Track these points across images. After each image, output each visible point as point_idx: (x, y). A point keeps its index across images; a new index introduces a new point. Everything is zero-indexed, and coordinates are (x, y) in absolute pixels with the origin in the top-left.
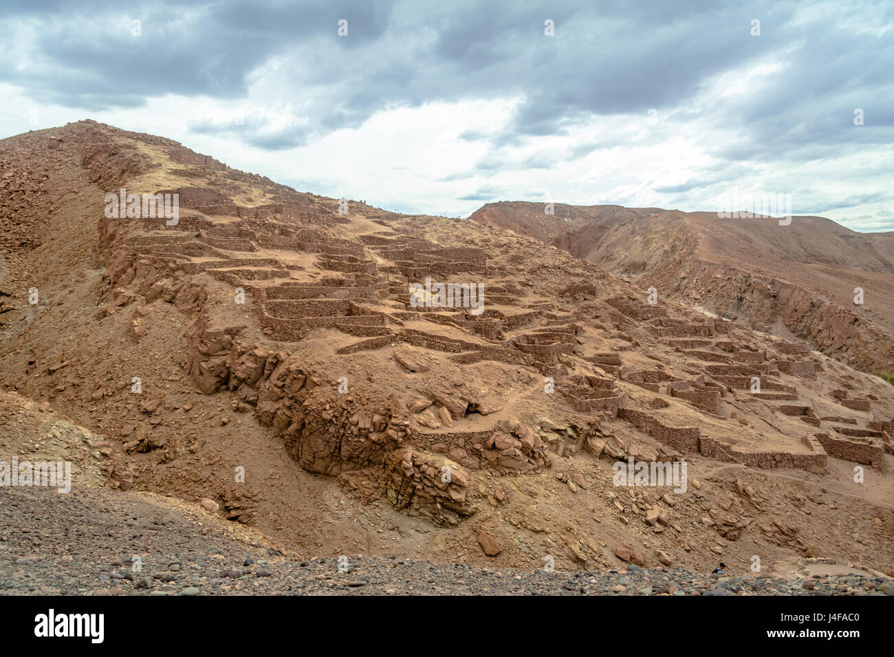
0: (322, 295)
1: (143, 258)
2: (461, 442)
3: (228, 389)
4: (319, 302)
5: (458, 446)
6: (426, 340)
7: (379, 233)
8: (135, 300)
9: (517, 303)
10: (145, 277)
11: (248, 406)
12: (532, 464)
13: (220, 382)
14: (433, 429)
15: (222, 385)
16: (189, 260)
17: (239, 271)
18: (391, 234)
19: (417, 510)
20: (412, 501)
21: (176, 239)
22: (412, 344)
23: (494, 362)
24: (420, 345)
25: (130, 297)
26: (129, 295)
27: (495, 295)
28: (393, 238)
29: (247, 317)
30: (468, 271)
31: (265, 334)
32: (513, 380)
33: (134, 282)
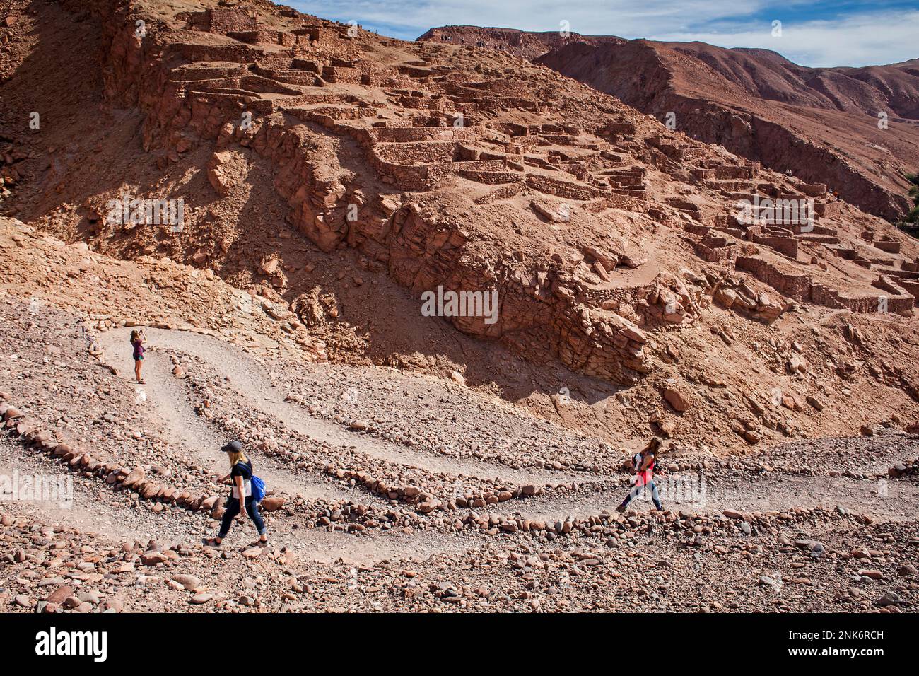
0: (429, 137)
1: (200, 96)
2: (628, 297)
3: (348, 246)
4: (428, 144)
5: (626, 302)
6: (556, 187)
7: (410, 63)
8: (199, 146)
9: (576, 143)
10: (206, 118)
11: (381, 265)
12: (689, 317)
13: (339, 238)
14: (596, 284)
15: (342, 241)
16: (259, 97)
17: (327, 109)
18: (424, 65)
19: (594, 369)
20: (589, 360)
21: (231, 72)
22: (543, 191)
23: (618, 210)
24: (548, 192)
25: (193, 143)
26: (192, 139)
27: (552, 134)
28: (427, 68)
29: (356, 163)
30: (517, 107)
31: (384, 183)
32: (642, 229)
33: (192, 123)
